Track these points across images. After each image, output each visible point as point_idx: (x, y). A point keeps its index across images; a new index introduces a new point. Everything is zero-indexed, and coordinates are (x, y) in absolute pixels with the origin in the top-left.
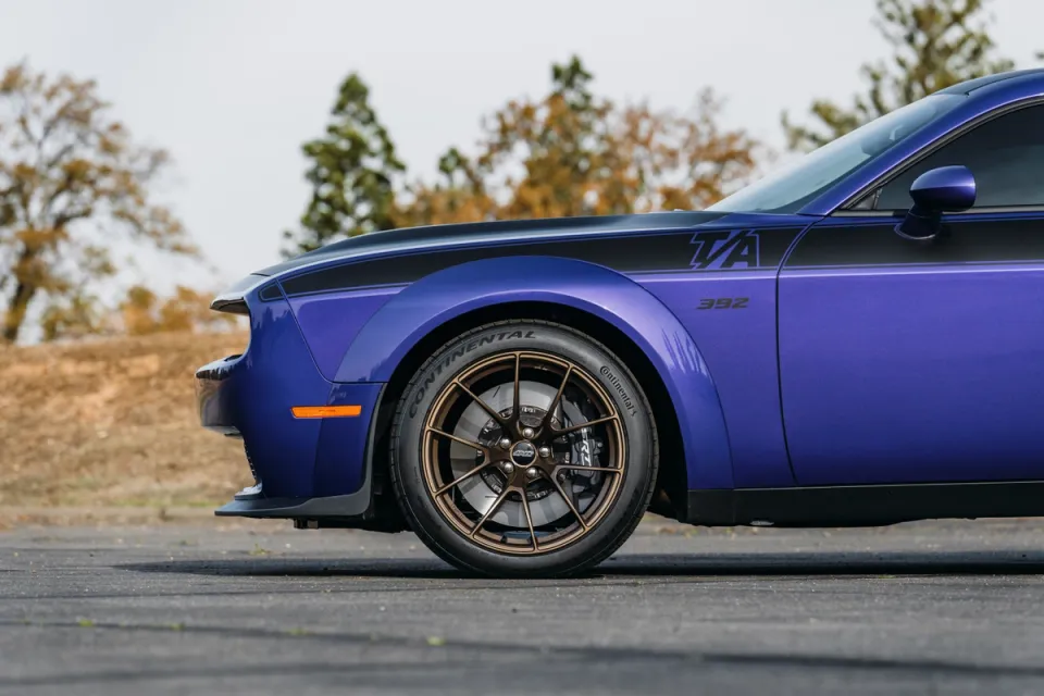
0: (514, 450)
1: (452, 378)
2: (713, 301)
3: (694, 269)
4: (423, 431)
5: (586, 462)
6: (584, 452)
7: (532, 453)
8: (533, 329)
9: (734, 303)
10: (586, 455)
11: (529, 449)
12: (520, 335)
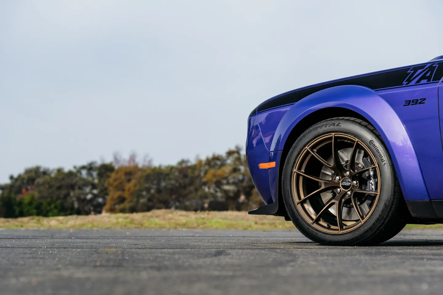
0: (342, 182)
1: (305, 146)
2: (410, 101)
3: (404, 85)
4: (292, 172)
5: (372, 189)
6: (371, 183)
7: (350, 183)
8: (341, 122)
9: (419, 101)
10: (372, 185)
11: (349, 182)
12: (334, 124)
